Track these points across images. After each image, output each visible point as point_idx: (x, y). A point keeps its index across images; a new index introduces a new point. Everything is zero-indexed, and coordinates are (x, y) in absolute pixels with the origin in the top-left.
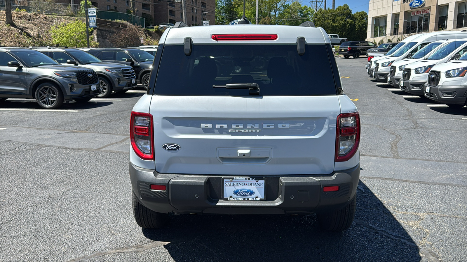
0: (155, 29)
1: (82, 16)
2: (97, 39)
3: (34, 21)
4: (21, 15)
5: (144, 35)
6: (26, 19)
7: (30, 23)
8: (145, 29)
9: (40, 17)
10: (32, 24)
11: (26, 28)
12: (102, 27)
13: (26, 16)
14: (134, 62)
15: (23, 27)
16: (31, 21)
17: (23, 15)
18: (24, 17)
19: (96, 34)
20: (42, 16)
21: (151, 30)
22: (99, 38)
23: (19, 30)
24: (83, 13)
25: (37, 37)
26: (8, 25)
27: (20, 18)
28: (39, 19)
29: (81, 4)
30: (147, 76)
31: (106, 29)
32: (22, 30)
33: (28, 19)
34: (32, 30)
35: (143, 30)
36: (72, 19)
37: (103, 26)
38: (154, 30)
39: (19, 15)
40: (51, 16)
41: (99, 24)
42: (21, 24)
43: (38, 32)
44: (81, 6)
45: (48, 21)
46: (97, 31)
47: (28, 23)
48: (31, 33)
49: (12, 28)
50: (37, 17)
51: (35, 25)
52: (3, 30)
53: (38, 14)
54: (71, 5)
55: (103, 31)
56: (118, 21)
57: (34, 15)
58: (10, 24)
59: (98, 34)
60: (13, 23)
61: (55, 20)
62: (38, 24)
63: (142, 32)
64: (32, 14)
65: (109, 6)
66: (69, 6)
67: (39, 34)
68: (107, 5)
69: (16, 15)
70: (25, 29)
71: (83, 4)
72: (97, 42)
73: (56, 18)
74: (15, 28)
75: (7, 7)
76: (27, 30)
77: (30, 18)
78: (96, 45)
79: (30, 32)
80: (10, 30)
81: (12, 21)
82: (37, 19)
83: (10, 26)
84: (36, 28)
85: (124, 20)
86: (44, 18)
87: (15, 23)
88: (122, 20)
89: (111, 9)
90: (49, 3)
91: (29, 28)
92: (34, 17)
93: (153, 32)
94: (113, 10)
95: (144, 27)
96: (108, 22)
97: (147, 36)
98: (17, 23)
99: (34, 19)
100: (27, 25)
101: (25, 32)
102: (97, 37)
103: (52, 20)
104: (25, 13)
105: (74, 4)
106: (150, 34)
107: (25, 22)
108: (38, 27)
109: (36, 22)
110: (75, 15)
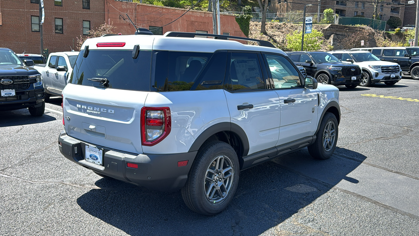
0: (396, 31)
1: (323, 23)
2: (333, 43)
3: (282, 29)
4: (273, 25)
5: (383, 37)
6: (276, 28)
7: (279, 31)
8: (385, 32)
9: (287, 26)
10: (280, 32)
11: (275, 35)
12: (339, 32)
13: (277, 25)
14: (313, 63)
15: (273, 35)
16: (280, 29)
17: (275, 25)
18: (275, 26)
19: (333, 38)
20: (289, 25)
21: (392, 33)
22: (335, 41)
23: (269, 37)
24: (325, 20)
25: (281, 42)
26: (262, 34)
27: (272, 27)
28: (287, 28)
29: (324, 12)
30: (321, 76)
31: (343, 34)
32: (271, 38)
33: (278, 28)
34: (279, 37)
35: (382, 33)
36: (314, 26)
37: (341, 31)
38: (394, 33)
39: (272, 25)
40: (297, 24)
41: (337, 29)
42: (272, 32)
43: (283, 39)
44: (324, 14)
45: (294, 29)
46: (334, 36)
47: (277, 32)
48: (278, 40)
49: (264, 36)
50: (286, 26)
51: (283, 32)
52: (257, 38)
53: (286, 24)
54: (317, 14)
55: (339, 36)
56: (358, 25)
57: (283, 24)
58: (263, 33)
59: (335, 38)
60: (266, 31)
61: (299, 28)
62: (285, 32)
63: (382, 35)
64: (282, 23)
65: (357, 12)
66: (316, 15)
67: (283, 40)
68: (355, 12)
69: (269, 26)
70: (273, 37)
71: (325, 12)
72: (332, 45)
73: (301, 26)
74: (266, 36)
75: (263, 19)
76: (275, 37)
77: (279, 27)
78: (331, 48)
79: (277, 38)
80: (262, 37)
81: (265, 30)
82: (285, 27)
83: (263, 34)
84: (282, 35)
85: (365, 25)
86: (291, 26)
87: (267, 31)
88: (362, 25)
89: (358, 14)
90: (299, 13)
91: (277, 36)
92: (283, 26)
93: (393, 34)
94: (359, 16)
95: (383, 30)
96: (346, 27)
97: (385, 38)
98: (270, 32)
99: (282, 27)
100: (277, 33)
101: (273, 39)
102: (333, 41)
103: (297, 28)
104: (276, 23)
105: (321, 12)
106: (390, 37)
107: (275, 30)
108: (284, 35)
109: (284, 30)
110: (318, 22)
